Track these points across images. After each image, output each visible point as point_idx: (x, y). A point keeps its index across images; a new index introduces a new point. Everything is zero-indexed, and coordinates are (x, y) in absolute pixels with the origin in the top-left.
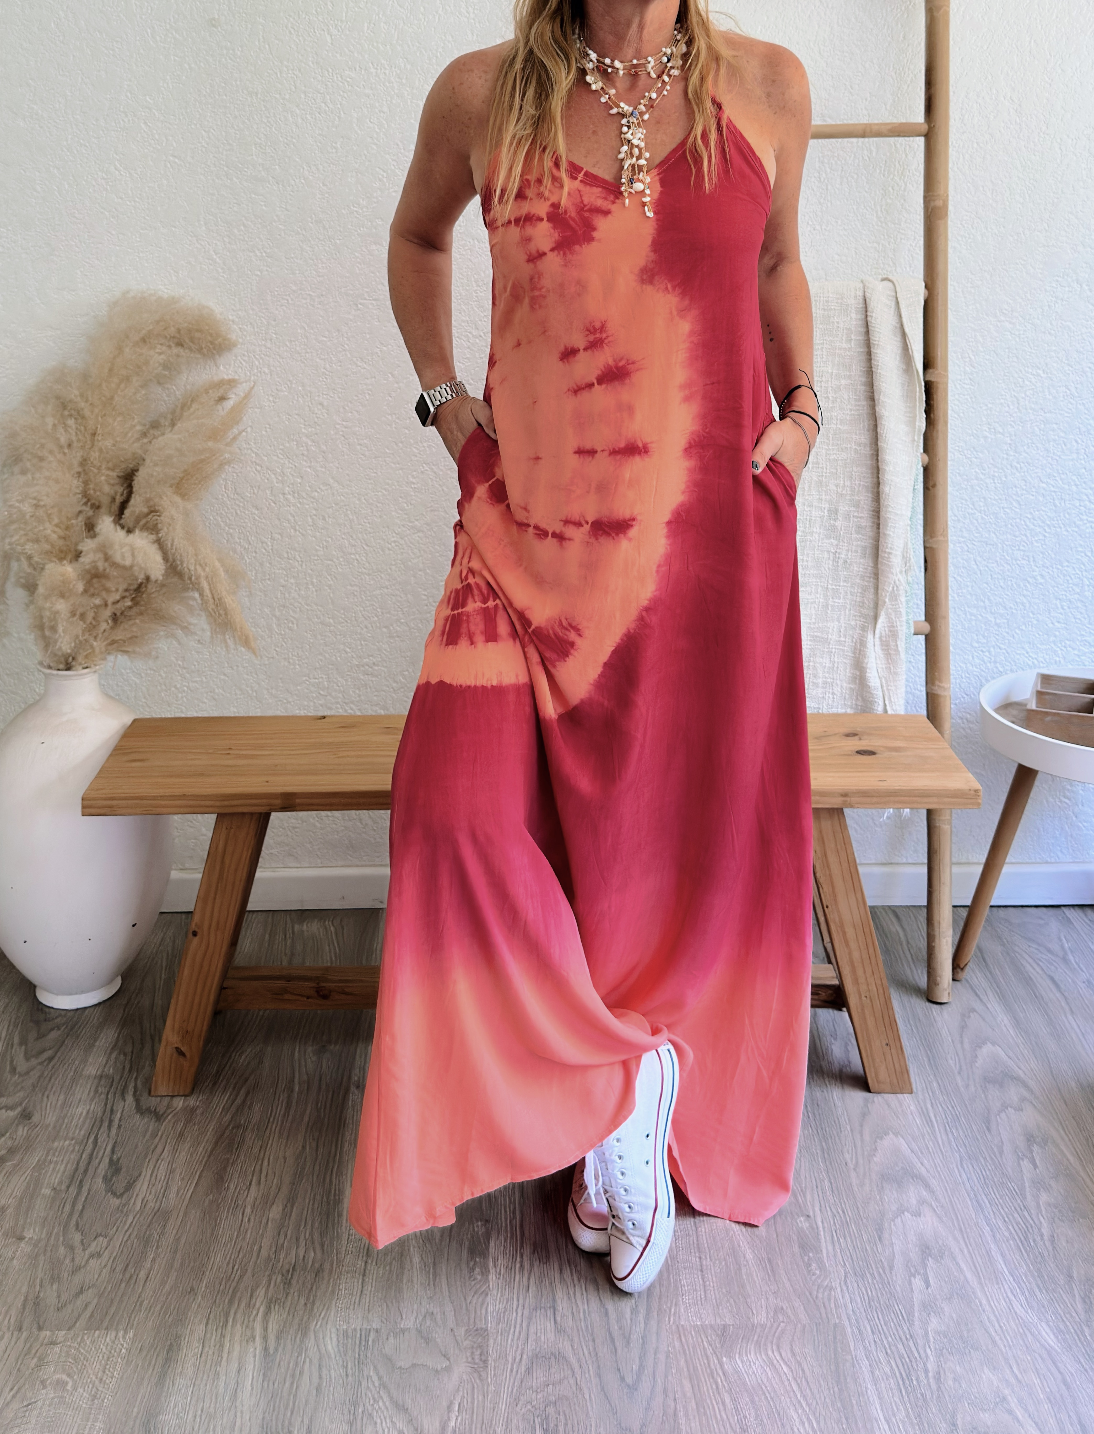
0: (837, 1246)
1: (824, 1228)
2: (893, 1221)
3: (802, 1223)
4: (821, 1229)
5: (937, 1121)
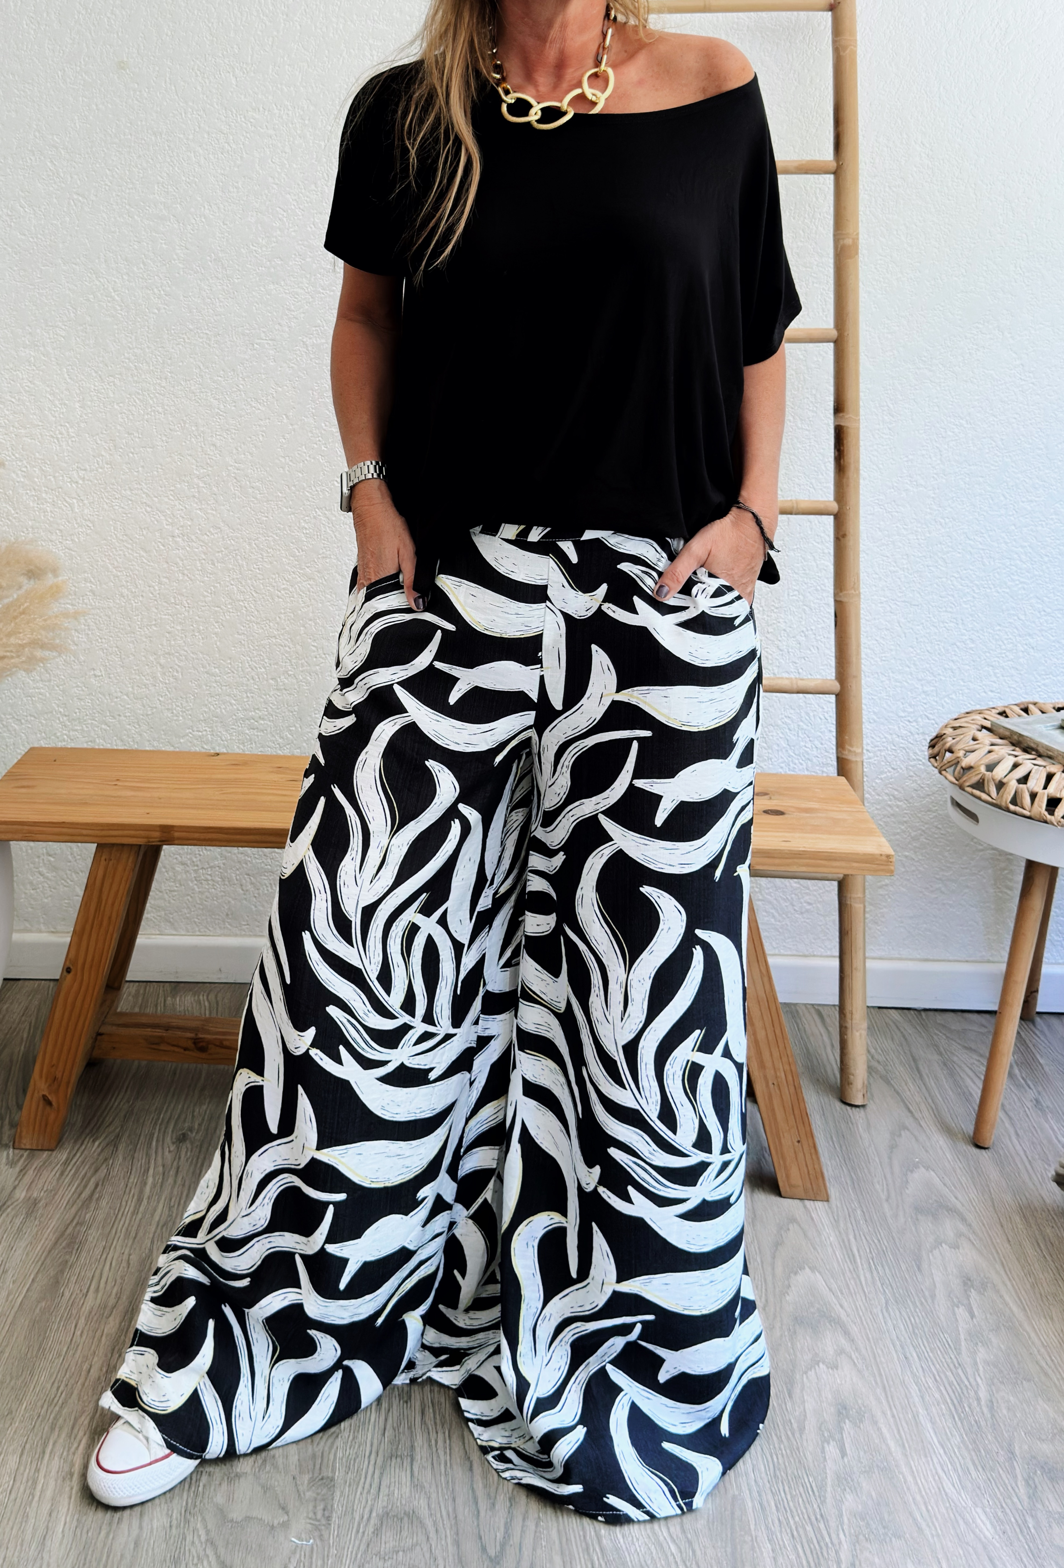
2: (806, 1373)
5: (860, 1256)
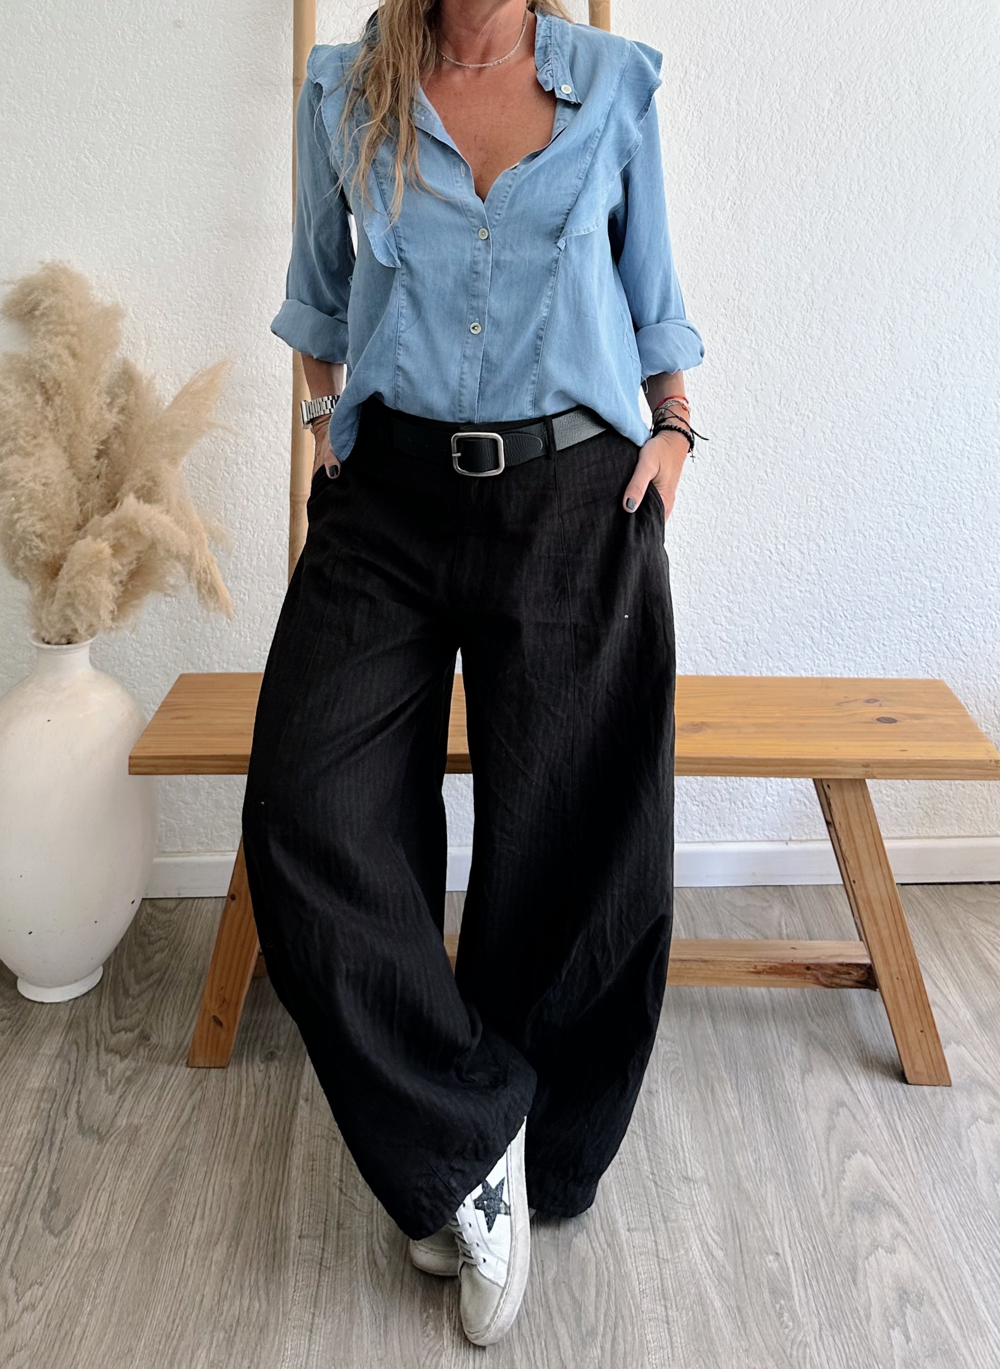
0: (809, 1290)
1: (794, 1268)
3: (771, 1262)
4: (791, 1270)
5: (906, 1137)
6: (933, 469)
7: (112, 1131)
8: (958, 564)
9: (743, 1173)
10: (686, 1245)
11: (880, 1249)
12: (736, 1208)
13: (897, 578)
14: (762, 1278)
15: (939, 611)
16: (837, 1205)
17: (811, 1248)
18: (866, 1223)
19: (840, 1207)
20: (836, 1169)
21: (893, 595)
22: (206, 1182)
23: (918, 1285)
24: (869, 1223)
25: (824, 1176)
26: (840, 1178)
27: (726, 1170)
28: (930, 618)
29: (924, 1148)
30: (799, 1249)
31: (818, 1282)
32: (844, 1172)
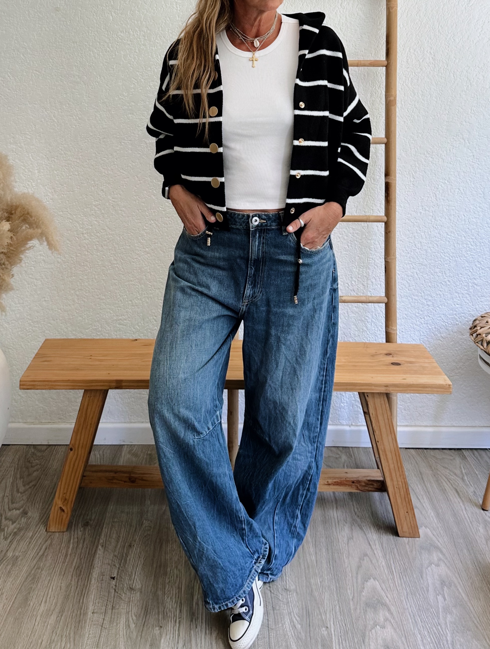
0: (341, 645)
1: (335, 635)
2: (371, 631)
3: (324, 632)
4: (333, 635)
5: (395, 571)
6: (431, 246)
7: (4, 559)
8: (441, 293)
9: (314, 587)
10: (283, 622)
11: (378, 626)
12: (309, 604)
13: (410, 299)
14: (319, 639)
15: (430, 316)
16: (359, 604)
17: (344, 625)
18: (372, 613)
19: (360, 605)
20: (360, 587)
21: (408, 308)
22: (49, 585)
23: (395, 644)
24: (373, 613)
25: (354, 590)
26: (362, 591)
27: (306, 586)
28: (426, 319)
29: (404, 577)
30: (338, 625)
31: (345, 641)
32: (364, 588)
